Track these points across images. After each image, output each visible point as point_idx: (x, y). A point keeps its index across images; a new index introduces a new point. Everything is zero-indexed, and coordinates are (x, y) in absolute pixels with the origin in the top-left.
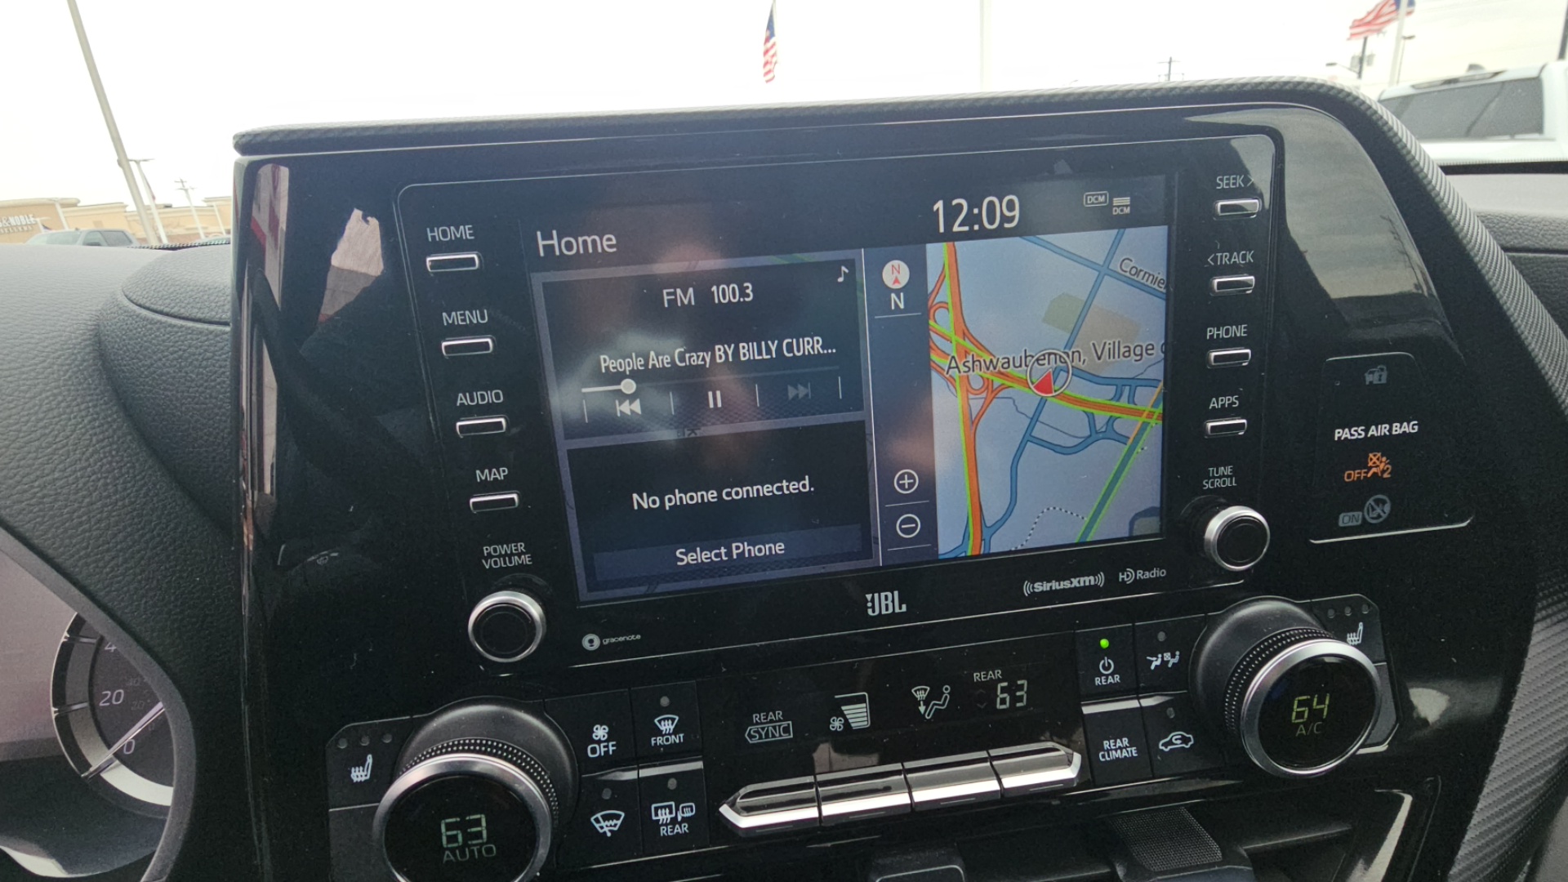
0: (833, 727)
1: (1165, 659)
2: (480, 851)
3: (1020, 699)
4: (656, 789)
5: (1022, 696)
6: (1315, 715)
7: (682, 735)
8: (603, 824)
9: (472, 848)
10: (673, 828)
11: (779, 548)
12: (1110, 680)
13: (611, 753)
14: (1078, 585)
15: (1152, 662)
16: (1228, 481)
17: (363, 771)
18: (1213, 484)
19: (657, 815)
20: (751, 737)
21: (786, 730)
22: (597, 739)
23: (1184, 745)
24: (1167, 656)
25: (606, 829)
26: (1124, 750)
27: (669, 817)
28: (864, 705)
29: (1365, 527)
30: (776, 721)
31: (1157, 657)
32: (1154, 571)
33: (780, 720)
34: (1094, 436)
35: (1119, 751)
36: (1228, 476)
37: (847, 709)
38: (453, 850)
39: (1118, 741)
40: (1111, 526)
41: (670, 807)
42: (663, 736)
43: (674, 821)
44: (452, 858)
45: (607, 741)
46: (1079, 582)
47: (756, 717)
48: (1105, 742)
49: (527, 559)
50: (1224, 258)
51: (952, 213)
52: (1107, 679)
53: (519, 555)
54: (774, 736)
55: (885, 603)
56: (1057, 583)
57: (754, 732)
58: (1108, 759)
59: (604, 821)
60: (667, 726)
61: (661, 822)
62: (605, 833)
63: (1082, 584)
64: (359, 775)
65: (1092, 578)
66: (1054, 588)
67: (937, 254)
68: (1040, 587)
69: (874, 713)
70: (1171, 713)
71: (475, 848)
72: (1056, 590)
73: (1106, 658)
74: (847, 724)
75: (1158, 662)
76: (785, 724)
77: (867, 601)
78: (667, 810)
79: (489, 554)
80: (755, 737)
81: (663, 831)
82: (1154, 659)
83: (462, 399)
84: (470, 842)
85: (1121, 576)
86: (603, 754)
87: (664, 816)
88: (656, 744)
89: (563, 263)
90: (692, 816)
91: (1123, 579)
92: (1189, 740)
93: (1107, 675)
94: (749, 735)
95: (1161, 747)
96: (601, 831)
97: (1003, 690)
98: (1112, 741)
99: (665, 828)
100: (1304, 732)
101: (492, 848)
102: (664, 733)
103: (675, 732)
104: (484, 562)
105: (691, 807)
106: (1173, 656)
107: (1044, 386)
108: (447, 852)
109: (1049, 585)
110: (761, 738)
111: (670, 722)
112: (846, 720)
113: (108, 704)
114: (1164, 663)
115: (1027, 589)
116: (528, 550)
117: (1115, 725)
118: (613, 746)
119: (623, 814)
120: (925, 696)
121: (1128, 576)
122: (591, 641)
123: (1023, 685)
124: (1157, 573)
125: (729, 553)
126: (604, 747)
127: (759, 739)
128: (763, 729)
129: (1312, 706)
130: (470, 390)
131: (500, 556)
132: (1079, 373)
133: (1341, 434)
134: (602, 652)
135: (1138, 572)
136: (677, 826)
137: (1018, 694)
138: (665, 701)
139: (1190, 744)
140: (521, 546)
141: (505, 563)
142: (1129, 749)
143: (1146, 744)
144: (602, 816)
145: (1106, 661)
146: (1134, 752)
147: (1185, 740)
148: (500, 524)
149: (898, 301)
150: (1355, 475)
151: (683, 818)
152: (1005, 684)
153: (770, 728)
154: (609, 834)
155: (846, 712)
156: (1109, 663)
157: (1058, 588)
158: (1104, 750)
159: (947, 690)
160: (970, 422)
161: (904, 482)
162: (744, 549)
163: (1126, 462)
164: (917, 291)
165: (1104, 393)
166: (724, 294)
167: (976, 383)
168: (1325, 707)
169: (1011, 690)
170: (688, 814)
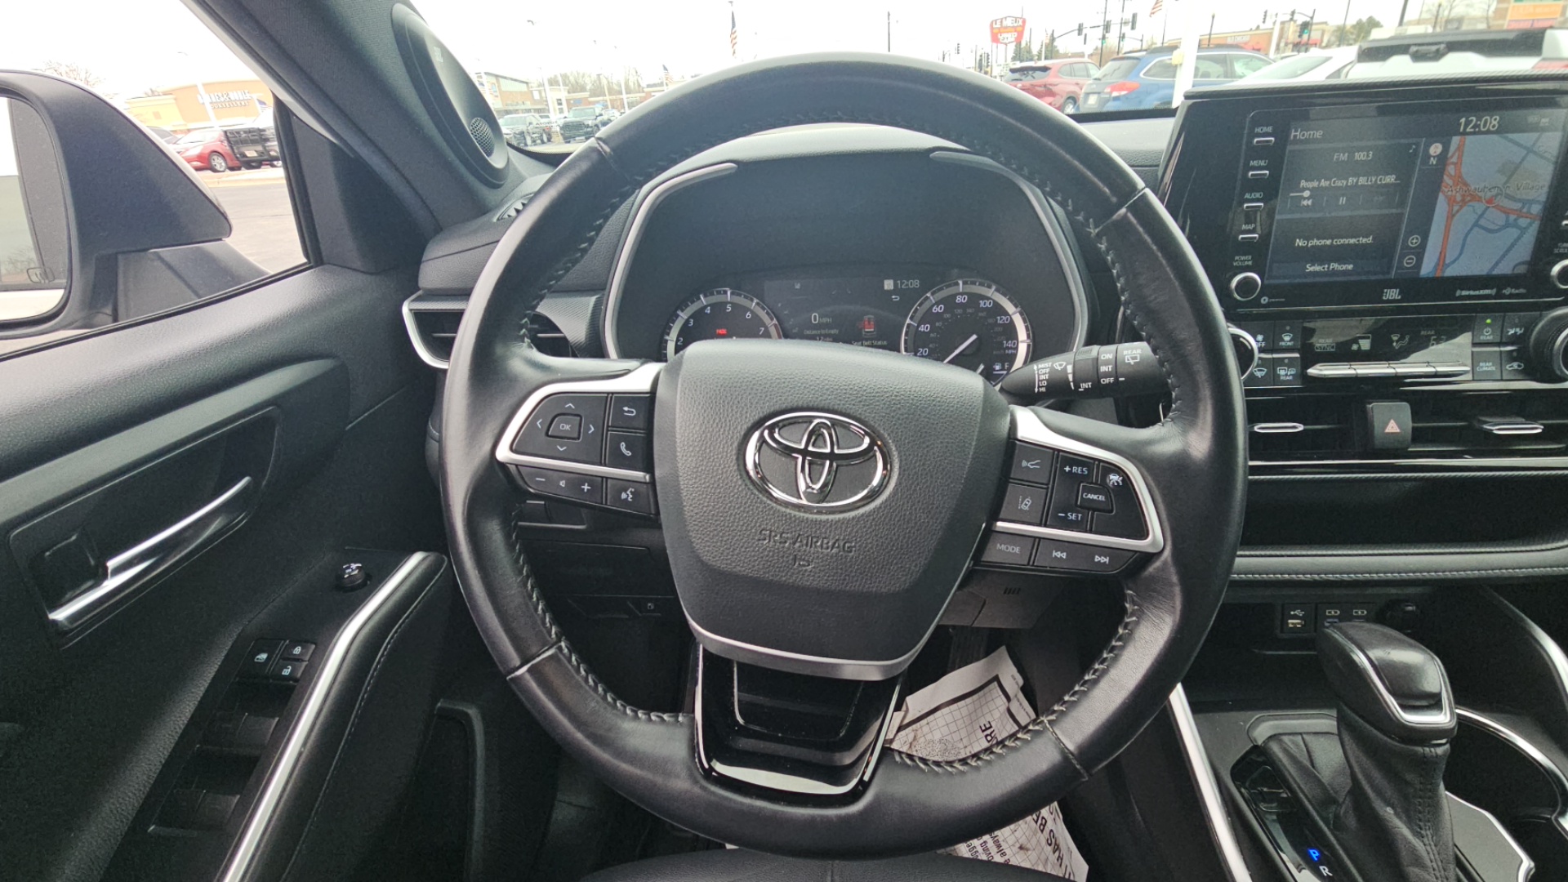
0: (1353, 348)
4: (1280, 362)
7: (1292, 343)
10: (1286, 377)
11: (1350, 267)
12: (1488, 338)
13: (1263, 347)
14: (1481, 293)
15: (1510, 331)
18: (1559, 250)
19: (1279, 371)
20: (1317, 349)
21: (1332, 347)
22: (1258, 340)
23: (1518, 368)
24: (1518, 330)
25: (1259, 375)
26: (1489, 368)
27: (1285, 372)
28: (1368, 340)
30: (1329, 343)
31: (1513, 330)
32: (1520, 289)
34: (1507, 225)
35: (1486, 368)
37: (1361, 341)
39: (1487, 363)
40: (1505, 269)
41: (1285, 369)
42: (1285, 342)
43: (1286, 375)
45: (1262, 342)
48: (1480, 363)
49: (1251, 263)
51: (1467, 124)
53: (1249, 261)
54: (1326, 349)
55: (1392, 294)
56: (1473, 292)
57: (1319, 347)
58: (1481, 370)
59: (1258, 372)
60: (1287, 338)
61: (1281, 375)
63: (1484, 293)
65: (1490, 290)
67: (1456, 141)
68: (1465, 293)
69: (1371, 345)
70: (1515, 354)
72: (1471, 294)
74: (1360, 347)
75: (1513, 332)
76: (1332, 345)
77: (1384, 293)
79: (1237, 260)
81: (1282, 378)
83: (1247, 196)
86: (1259, 347)
87: (1282, 373)
88: (1281, 345)
89: (1301, 142)
91: (1504, 292)
92: (1521, 366)
93: (1486, 336)
95: (1507, 368)
96: (1257, 375)
97: (1433, 340)
98: (1484, 363)
103: (1290, 341)
104: (1234, 263)
105: (1295, 369)
106: (1521, 330)
107: (1489, 201)
109: (1468, 292)
110: (1321, 350)
111: (1289, 336)
114: (1516, 333)
115: (1457, 294)
116: (1253, 259)
117: (1486, 357)
118: (1264, 344)
119: (1266, 370)
120: (1396, 339)
121: (1507, 291)
122: (1265, 300)
123: (1443, 339)
124: (1522, 290)
125: (1328, 268)
126: (1261, 344)
128: (1322, 346)
130: (1254, 192)
131: (1241, 261)
132: (1508, 197)
134: (1272, 304)
135: (1513, 289)
136: (1288, 376)
137: (1440, 342)
138: (1288, 328)
139: (1521, 368)
140: (1250, 258)
141: (1242, 264)
143: (1500, 367)
144: (1258, 370)
145: (1488, 329)
146: (1494, 369)
147: (1519, 366)
148: (1247, 247)
149: (1433, 161)
151: (1290, 374)
152: (1435, 337)
153: (1326, 346)
154: (1260, 377)
155: (1360, 343)
157: (1473, 294)
158: (1479, 367)
159: (1407, 338)
160: (1451, 216)
161: (1414, 241)
162: (1335, 266)
163: (1519, 238)
164: (1443, 158)
165: (1517, 206)
166: (1360, 156)
167: (1459, 198)
169: (1437, 340)
170: (1293, 373)
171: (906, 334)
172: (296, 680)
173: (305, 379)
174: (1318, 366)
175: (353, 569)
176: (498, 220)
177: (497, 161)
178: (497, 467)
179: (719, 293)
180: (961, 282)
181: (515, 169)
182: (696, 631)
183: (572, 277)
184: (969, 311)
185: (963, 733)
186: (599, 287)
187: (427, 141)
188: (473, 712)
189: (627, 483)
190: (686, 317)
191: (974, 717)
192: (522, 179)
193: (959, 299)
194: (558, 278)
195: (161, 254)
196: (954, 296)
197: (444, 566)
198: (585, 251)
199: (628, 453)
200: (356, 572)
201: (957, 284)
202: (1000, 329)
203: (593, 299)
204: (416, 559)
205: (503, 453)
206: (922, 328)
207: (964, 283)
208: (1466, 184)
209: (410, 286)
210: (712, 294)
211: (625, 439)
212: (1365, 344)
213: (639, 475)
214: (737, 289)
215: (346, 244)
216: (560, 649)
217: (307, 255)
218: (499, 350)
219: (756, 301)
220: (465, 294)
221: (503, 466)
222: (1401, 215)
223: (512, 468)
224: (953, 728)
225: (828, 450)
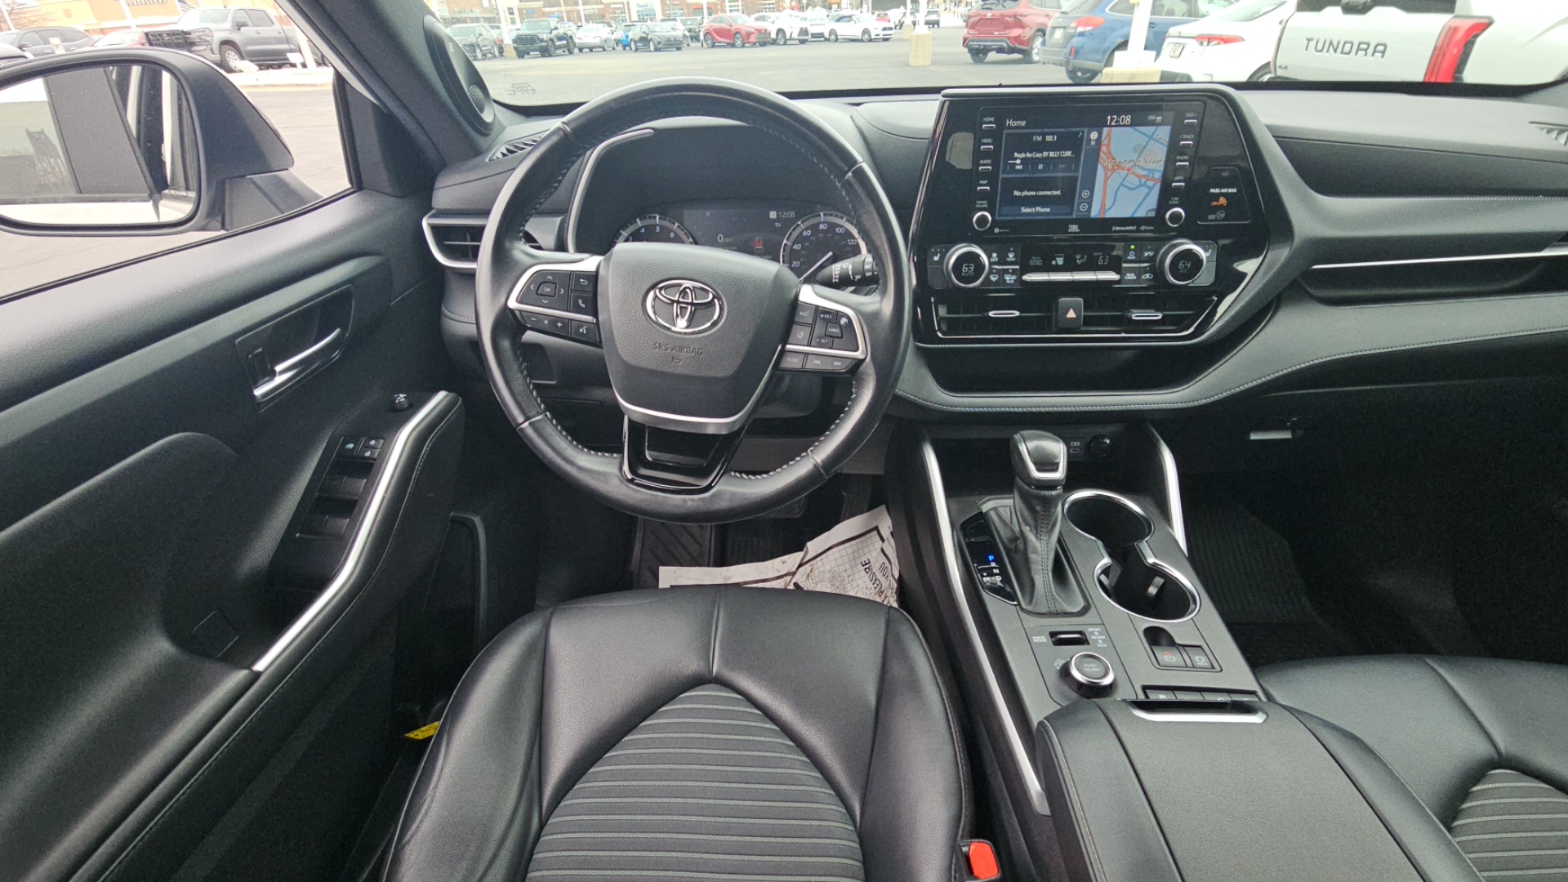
0: (1053, 262)
2: (971, 273)
4: (1006, 271)
5: (1106, 261)
6: (1186, 267)
7: (1015, 259)
11: (1048, 210)
12: (1131, 259)
15: (1145, 254)
16: (1176, 200)
18: (1171, 201)
19: (1006, 277)
20: (1033, 262)
22: (993, 257)
24: (1150, 253)
28: (1062, 258)
29: (1216, 220)
34: (1141, 185)
35: (1130, 276)
37: (1058, 259)
38: (965, 272)
40: (1141, 214)
41: (1010, 276)
44: (964, 275)
45: (996, 257)
46: (1129, 228)
47: (1033, 258)
48: (1127, 273)
49: (989, 204)
50: (1185, 136)
51: (1112, 120)
55: (1074, 228)
56: (1123, 228)
58: (1127, 277)
59: (993, 278)
62: (993, 280)
64: (936, 258)
65: (1133, 227)
67: (1105, 130)
68: (1118, 228)
69: (1065, 261)
70: (1148, 269)
72: (1122, 230)
74: (1057, 262)
75: (1147, 254)
76: (1041, 262)
77: (1069, 227)
81: (1007, 282)
83: (982, 162)
84: (969, 271)
86: (994, 261)
87: (1008, 278)
88: (1008, 260)
89: (1012, 128)
91: (1142, 229)
92: (1152, 276)
93: (1131, 257)
95: (1143, 277)
97: (1101, 258)
98: (1129, 273)
100: (1183, 271)
101: (973, 273)
102: (1010, 257)
103: (1013, 257)
104: (979, 204)
105: (1015, 275)
107: (1129, 170)
109: (1120, 228)
110: (1035, 262)
111: (1012, 255)
114: (1149, 255)
115: (1113, 228)
117: (1131, 270)
120: (1079, 259)
121: (1144, 228)
122: (997, 230)
123: (1107, 258)
124: (1151, 228)
125: (1035, 210)
129: (1185, 264)
130: (984, 159)
132: (1139, 166)
133: (1212, 190)
134: (999, 233)
135: (1146, 227)
136: (1011, 281)
138: (1012, 249)
140: (986, 202)
141: (984, 205)
142: (1133, 276)
143: (1139, 276)
144: (993, 276)
145: (1132, 252)
146: (1135, 277)
148: (983, 195)
149: (1093, 143)
150: (1215, 203)
153: (1037, 261)
158: (1126, 275)
159: (1086, 257)
160: (1106, 179)
161: (1086, 194)
162: (1039, 209)
163: (1147, 195)
164: (1099, 140)
165: (1145, 173)
166: (1049, 138)
167: (1110, 167)
168: (1189, 265)
169: (1104, 259)
170: (1014, 278)
171: (784, 251)
172: (374, 459)
173: (359, 271)
174: (1029, 274)
175: (402, 397)
176: (490, 160)
177: (487, 116)
178: (509, 312)
179: (650, 217)
180: (822, 214)
181: (500, 122)
182: (623, 405)
183: (547, 205)
184: (829, 235)
185: (848, 566)
186: (564, 211)
187: (443, 106)
188: (477, 520)
189: (581, 323)
190: (626, 235)
191: (857, 555)
192: (503, 128)
193: (822, 227)
194: (541, 204)
195: (255, 180)
196: (818, 224)
197: (459, 404)
198: (556, 188)
199: (583, 306)
200: (403, 400)
201: (820, 215)
202: (850, 249)
203: (559, 219)
204: (442, 395)
205: (512, 303)
206: (795, 247)
207: (825, 215)
208: (1113, 159)
209: (426, 207)
210: (645, 218)
211: (582, 298)
212: (1060, 261)
213: (589, 318)
214: (663, 216)
215: (382, 177)
216: (546, 415)
217: (351, 181)
218: (507, 244)
219: (677, 224)
220: (486, 213)
221: (512, 311)
222: (1076, 179)
223: (518, 313)
224: (840, 561)
225: (690, 301)
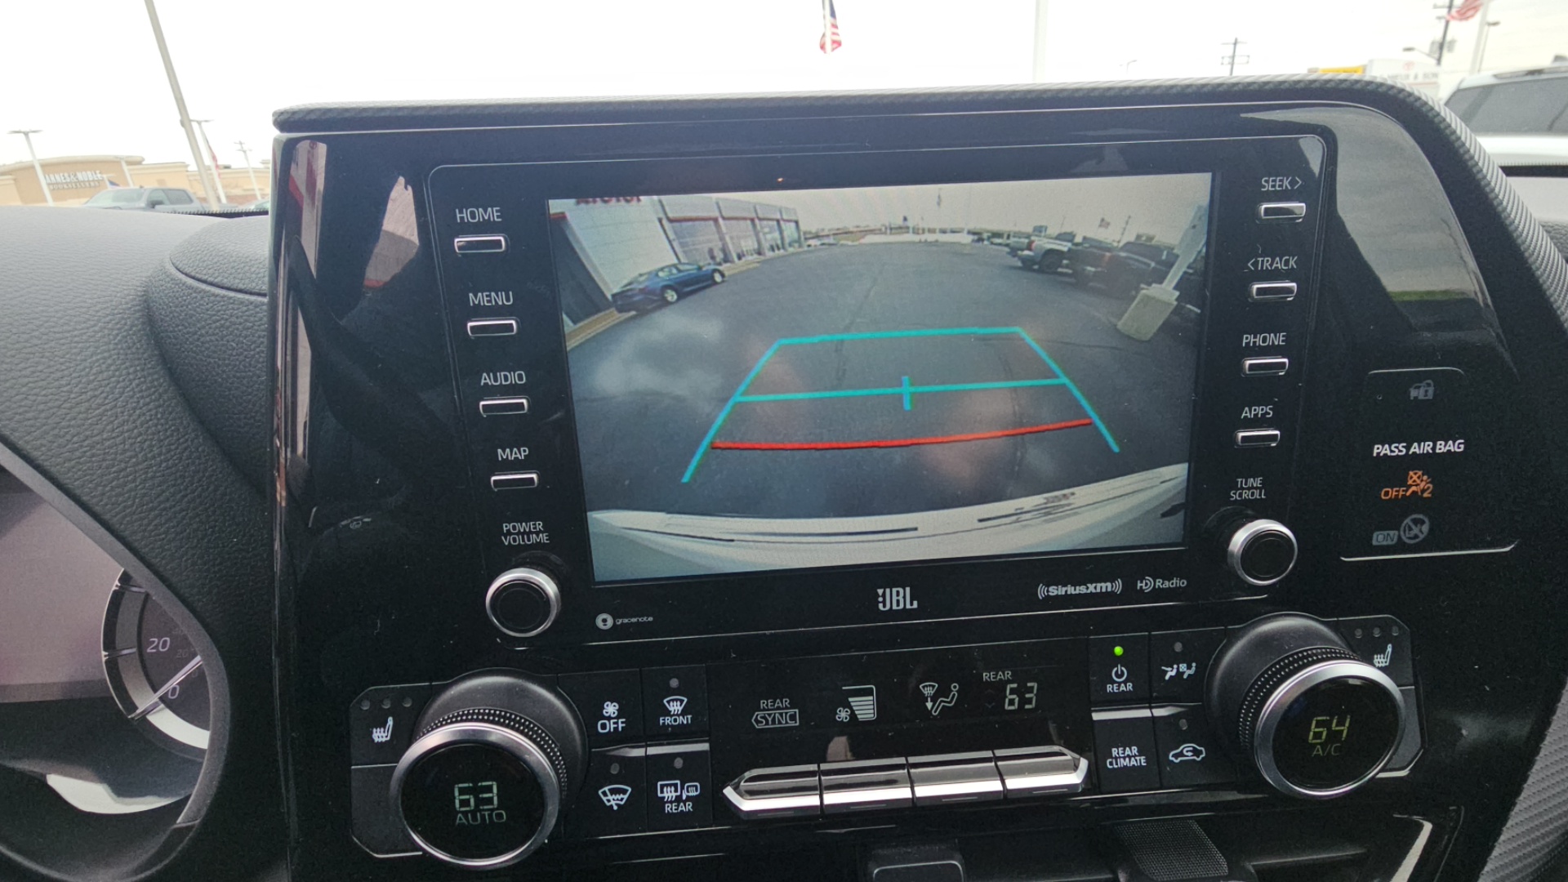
0: (839, 718)
1: (1181, 670)
2: (490, 816)
3: (1029, 701)
4: (662, 767)
5: (1031, 699)
6: (1334, 736)
7: (689, 717)
8: (610, 797)
9: (483, 813)
10: (678, 806)
12: (1123, 688)
13: (620, 729)
14: (1094, 591)
15: (1167, 672)
16: (1257, 492)
17: (384, 732)
18: (1240, 495)
19: (662, 792)
20: (758, 722)
21: (793, 718)
22: (607, 715)
23: (1195, 758)
24: (1183, 667)
25: (613, 803)
26: (1133, 759)
27: (674, 794)
28: (871, 698)
29: (1401, 547)
30: (783, 709)
31: (1173, 668)
32: (1174, 581)
33: (786, 708)
35: (1127, 759)
36: (1256, 488)
37: (854, 701)
38: (465, 814)
39: (1127, 749)
41: (675, 785)
42: (671, 716)
43: (678, 799)
44: (464, 821)
45: (618, 717)
46: (1095, 588)
47: (763, 704)
48: (1113, 750)
49: (545, 538)
50: (1266, 263)
52: (1119, 686)
53: (537, 534)
54: (780, 723)
55: (897, 598)
56: (1073, 588)
57: (761, 717)
58: (1116, 766)
59: (612, 795)
60: (675, 707)
61: (666, 800)
62: (612, 806)
63: (1098, 590)
64: (380, 736)
65: (1109, 584)
66: (1069, 593)
68: (1054, 591)
69: (881, 706)
70: (1184, 724)
71: (486, 813)
72: (1071, 594)
73: (1119, 666)
74: (853, 715)
75: (1173, 673)
76: (792, 711)
77: (879, 596)
78: (673, 789)
79: (508, 531)
80: (762, 722)
81: (668, 808)
82: (1170, 669)
83: (486, 379)
84: (481, 807)
85: (1139, 585)
86: (612, 730)
87: (669, 794)
88: (664, 723)
90: (696, 796)
91: (1141, 587)
92: (1201, 752)
93: (1120, 682)
94: (756, 720)
95: (1171, 758)
96: (608, 804)
97: (1013, 691)
98: (1120, 749)
99: (670, 805)
100: (1321, 752)
101: (502, 814)
102: (672, 713)
103: (684, 713)
104: (503, 538)
105: (696, 786)
106: (1189, 667)
108: (460, 815)
109: (1064, 589)
110: (767, 723)
111: (679, 703)
112: (853, 712)
113: (154, 651)
114: (1180, 674)
115: (1042, 591)
116: (546, 529)
117: (1124, 733)
118: (622, 723)
119: (630, 789)
120: (932, 692)
121: (1146, 584)
122: (604, 621)
123: (1033, 687)
124: (1177, 583)
126: (614, 723)
127: (766, 725)
128: (770, 715)
129: (1331, 727)
130: (493, 370)
131: (519, 533)
133: (1380, 450)
134: (615, 632)
135: (1157, 580)
136: (682, 804)
137: (1027, 696)
138: (674, 683)
139: (1201, 756)
140: (540, 525)
141: (523, 540)
142: (1138, 758)
143: (1156, 755)
144: (609, 790)
145: (1119, 668)
146: (1143, 761)
147: (1196, 752)
148: (520, 502)
150: (1393, 493)
151: (687, 797)
152: (1015, 685)
153: (777, 715)
154: (615, 808)
155: (852, 704)
156: (1122, 671)
157: (1073, 592)
158: (1112, 758)
159: (955, 688)
168: (1345, 729)
169: (1020, 692)
170: (693, 793)
174: (746, 784)
